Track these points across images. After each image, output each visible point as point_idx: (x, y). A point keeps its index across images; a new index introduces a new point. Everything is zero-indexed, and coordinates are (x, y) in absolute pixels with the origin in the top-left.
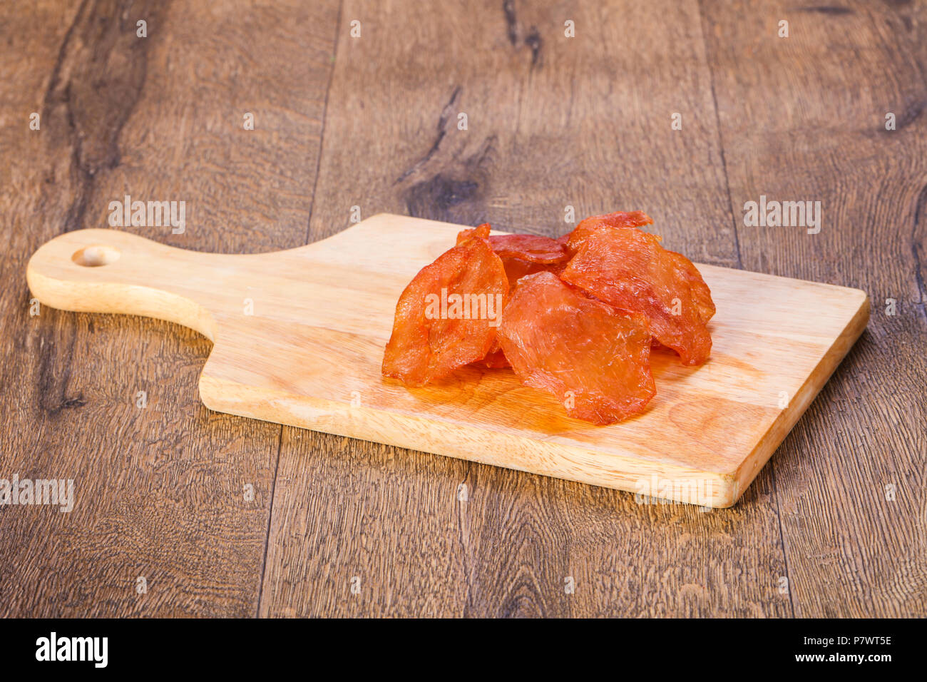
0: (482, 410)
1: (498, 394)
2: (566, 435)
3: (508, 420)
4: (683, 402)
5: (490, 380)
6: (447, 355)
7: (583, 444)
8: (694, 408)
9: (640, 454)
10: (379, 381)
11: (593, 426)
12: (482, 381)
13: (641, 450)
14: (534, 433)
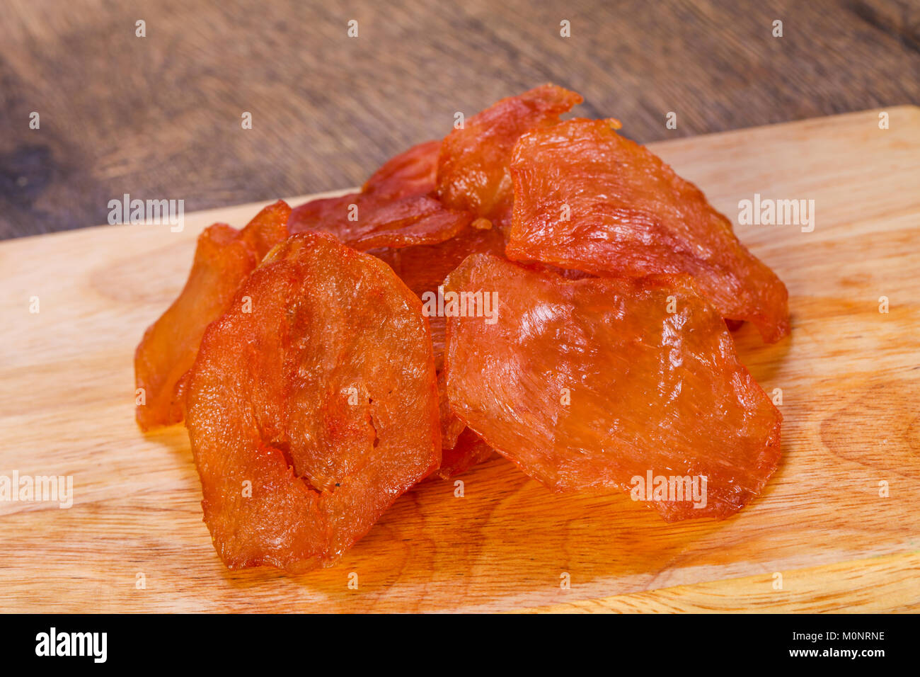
0: (478, 570)
1: (481, 525)
2: (684, 561)
3: (547, 570)
4: (829, 415)
5: (440, 500)
6: (358, 485)
7: (733, 567)
8: (859, 419)
9: (859, 548)
10: (225, 583)
11: (716, 525)
12: (425, 510)
13: (850, 539)
14: (622, 580)
